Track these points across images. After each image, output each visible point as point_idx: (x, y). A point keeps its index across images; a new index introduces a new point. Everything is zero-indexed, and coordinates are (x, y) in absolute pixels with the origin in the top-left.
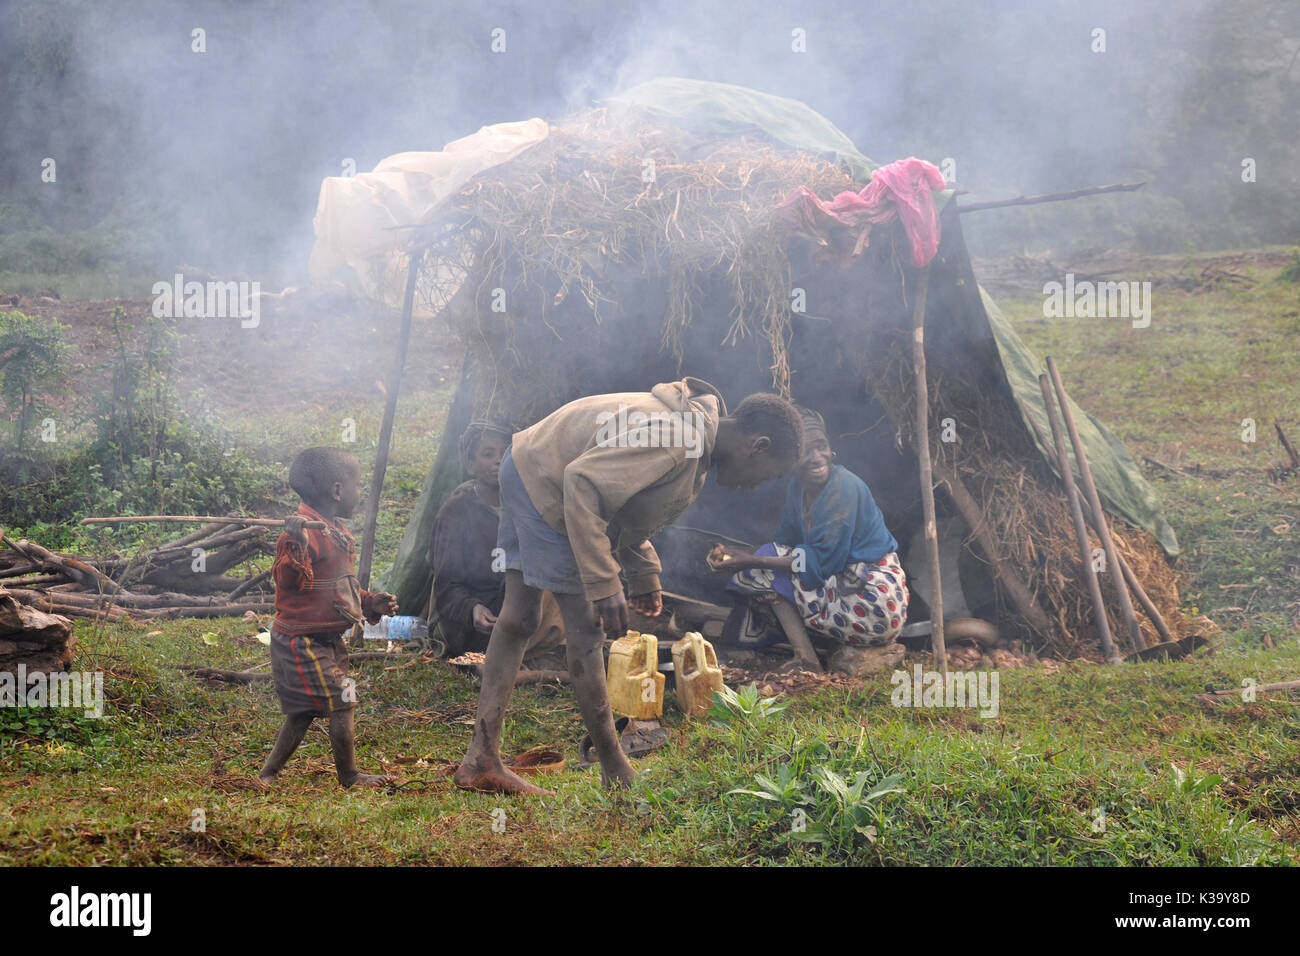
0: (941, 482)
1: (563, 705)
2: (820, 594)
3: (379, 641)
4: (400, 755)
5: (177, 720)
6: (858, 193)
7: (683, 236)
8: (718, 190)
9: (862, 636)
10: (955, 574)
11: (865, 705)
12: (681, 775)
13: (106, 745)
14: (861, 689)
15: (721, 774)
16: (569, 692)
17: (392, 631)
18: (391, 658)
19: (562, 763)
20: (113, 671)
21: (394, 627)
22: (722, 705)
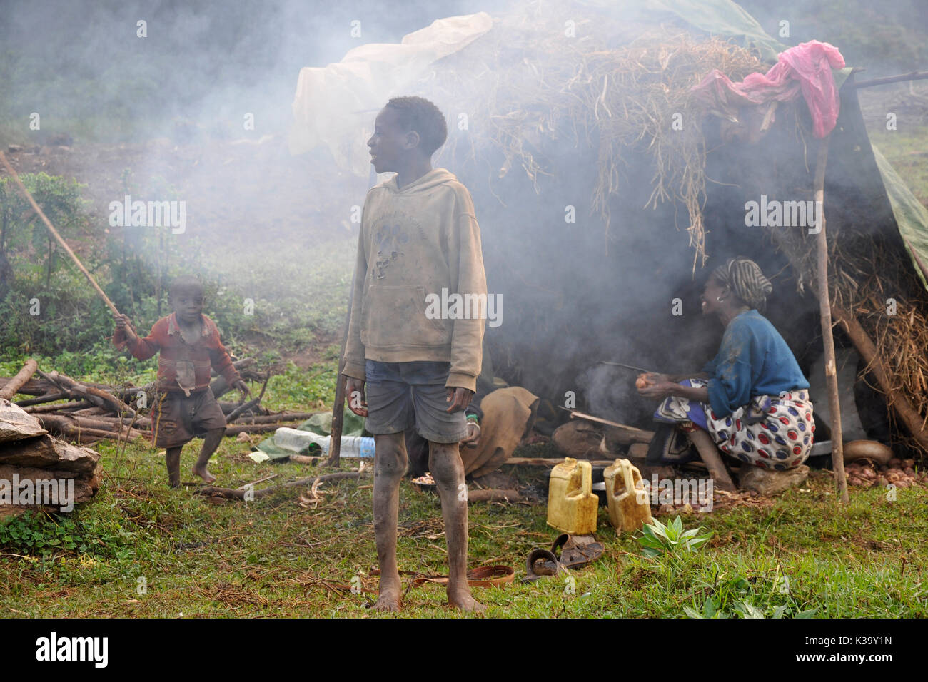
0: (839, 321)
1: (511, 520)
2: (728, 423)
3: (352, 459)
4: (374, 568)
5: (186, 534)
6: (764, 74)
7: (610, 115)
8: (641, 73)
9: (767, 460)
10: (851, 398)
11: (774, 524)
12: (618, 601)
13: (128, 558)
14: (771, 509)
15: (653, 602)
16: (515, 509)
17: (363, 451)
18: (364, 477)
19: (512, 576)
20: (133, 492)
21: (365, 447)
22: (651, 535)
